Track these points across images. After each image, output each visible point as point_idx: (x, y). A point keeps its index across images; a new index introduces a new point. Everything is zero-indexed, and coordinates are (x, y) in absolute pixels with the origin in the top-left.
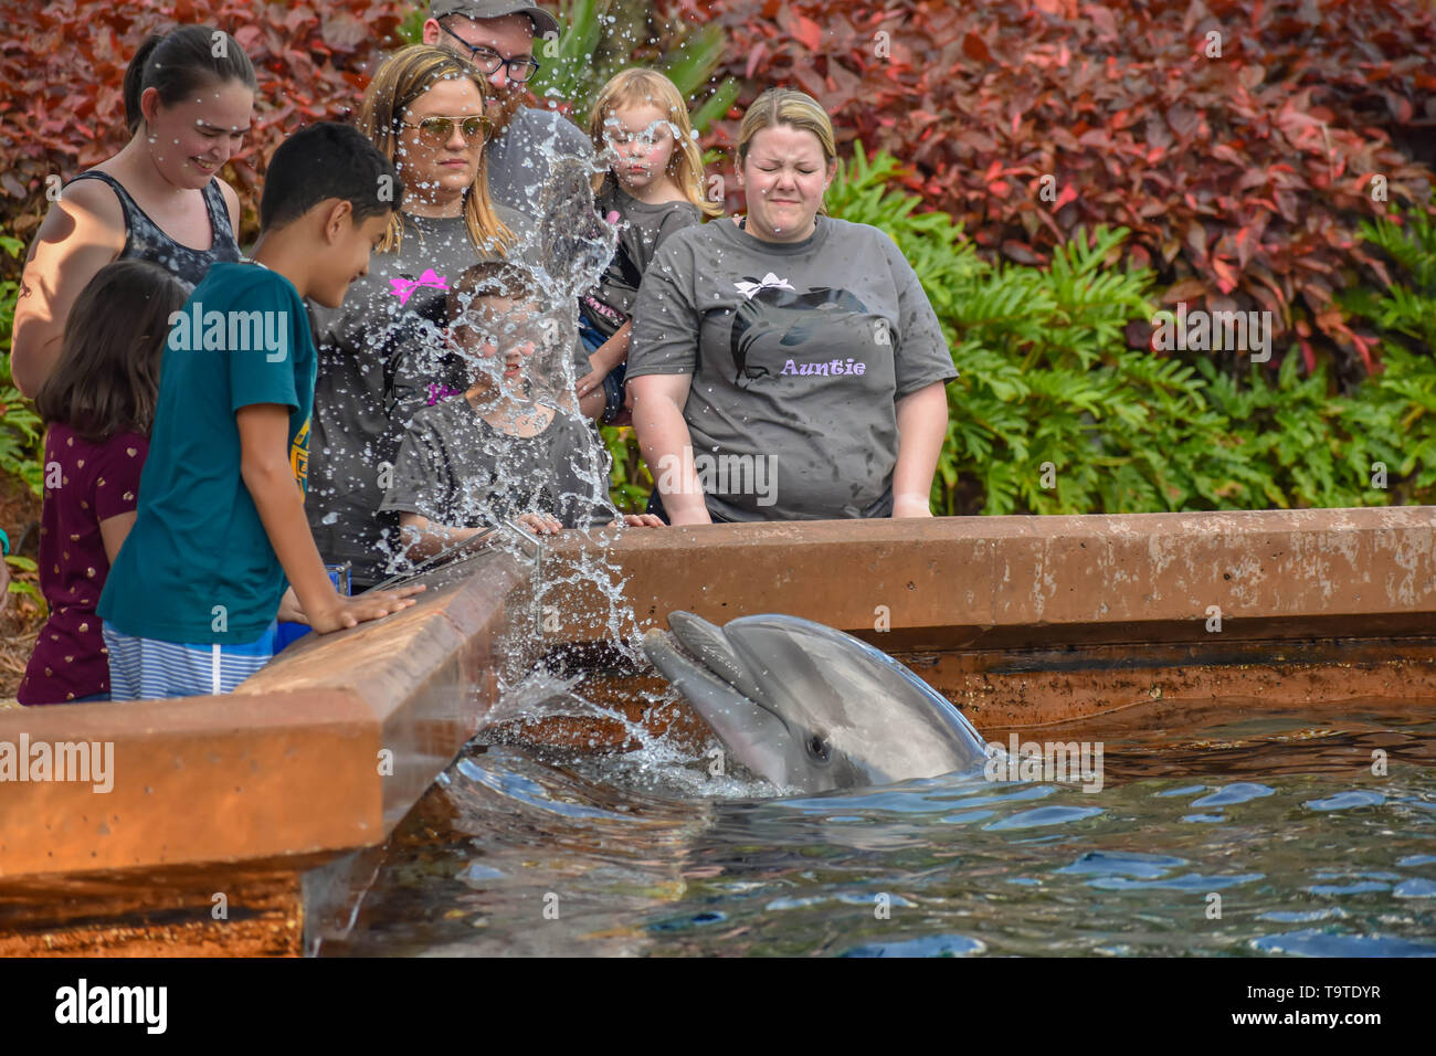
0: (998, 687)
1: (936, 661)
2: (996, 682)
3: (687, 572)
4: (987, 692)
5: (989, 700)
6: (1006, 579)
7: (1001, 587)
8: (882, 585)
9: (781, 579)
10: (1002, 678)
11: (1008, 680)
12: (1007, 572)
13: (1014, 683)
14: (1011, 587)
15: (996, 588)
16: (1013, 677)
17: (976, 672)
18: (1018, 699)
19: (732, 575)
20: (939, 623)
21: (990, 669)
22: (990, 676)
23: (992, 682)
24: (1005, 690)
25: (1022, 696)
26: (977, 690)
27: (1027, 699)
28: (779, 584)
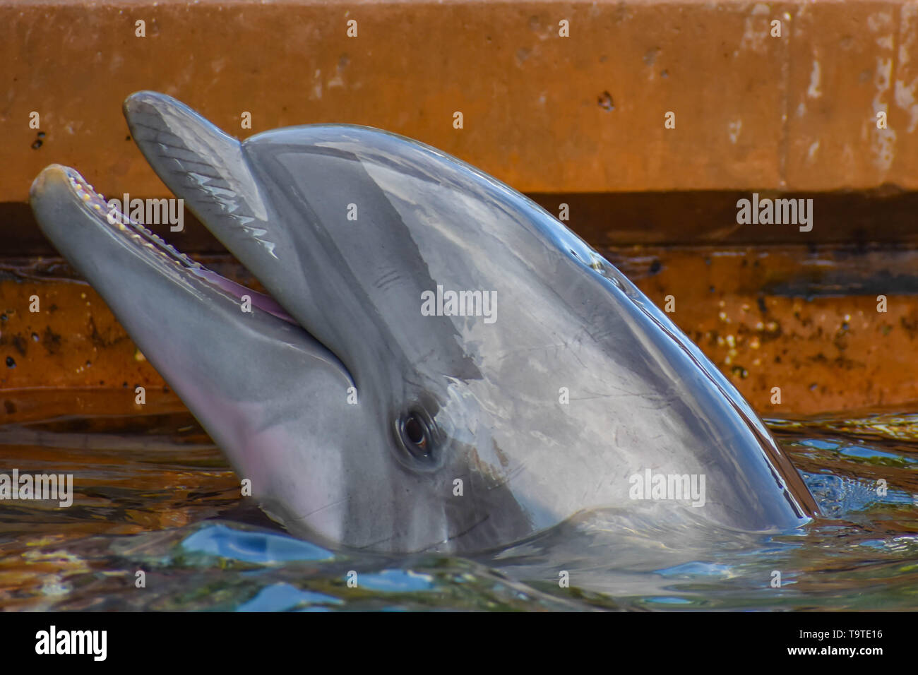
0: (790, 325)
1: (655, 267)
2: (787, 315)
3: (117, 59)
4: (765, 336)
5: (769, 354)
6: (813, 92)
7: (802, 108)
8: (543, 99)
9: (324, 81)
10: (797, 307)
11: (812, 309)
12: (816, 77)
13: (823, 318)
14: (824, 109)
15: (791, 110)
16: (822, 305)
17: (743, 291)
18: (831, 353)
19: (217, 67)
20: (665, 184)
21: (774, 287)
22: (773, 302)
23: (775, 314)
24: (805, 332)
25: (840, 346)
26: (744, 331)
27: (850, 354)
28: (318, 91)
